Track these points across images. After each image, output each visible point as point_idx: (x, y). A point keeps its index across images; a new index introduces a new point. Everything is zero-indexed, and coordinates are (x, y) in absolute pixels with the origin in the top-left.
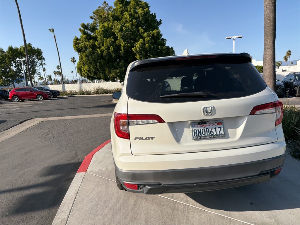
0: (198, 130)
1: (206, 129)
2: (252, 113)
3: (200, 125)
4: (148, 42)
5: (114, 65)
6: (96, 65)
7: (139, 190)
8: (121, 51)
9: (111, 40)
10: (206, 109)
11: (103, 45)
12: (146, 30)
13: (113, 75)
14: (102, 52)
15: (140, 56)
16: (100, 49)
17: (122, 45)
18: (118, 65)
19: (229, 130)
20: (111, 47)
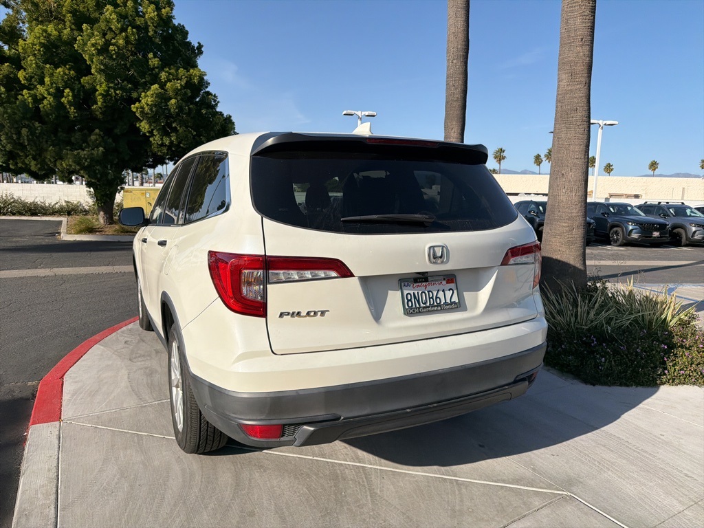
0: (414, 293)
1: (428, 292)
2: (505, 262)
3: (417, 284)
4: (177, 92)
5: (73, 139)
6: (19, 134)
7: (282, 439)
8: (97, 104)
9: (67, 72)
10: (434, 250)
11: (42, 83)
12: (165, 63)
13: (67, 165)
14: (38, 100)
15: (150, 126)
16: (32, 92)
17: (101, 89)
18: (85, 141)
19: (465, 294)
20: (67, 91)
